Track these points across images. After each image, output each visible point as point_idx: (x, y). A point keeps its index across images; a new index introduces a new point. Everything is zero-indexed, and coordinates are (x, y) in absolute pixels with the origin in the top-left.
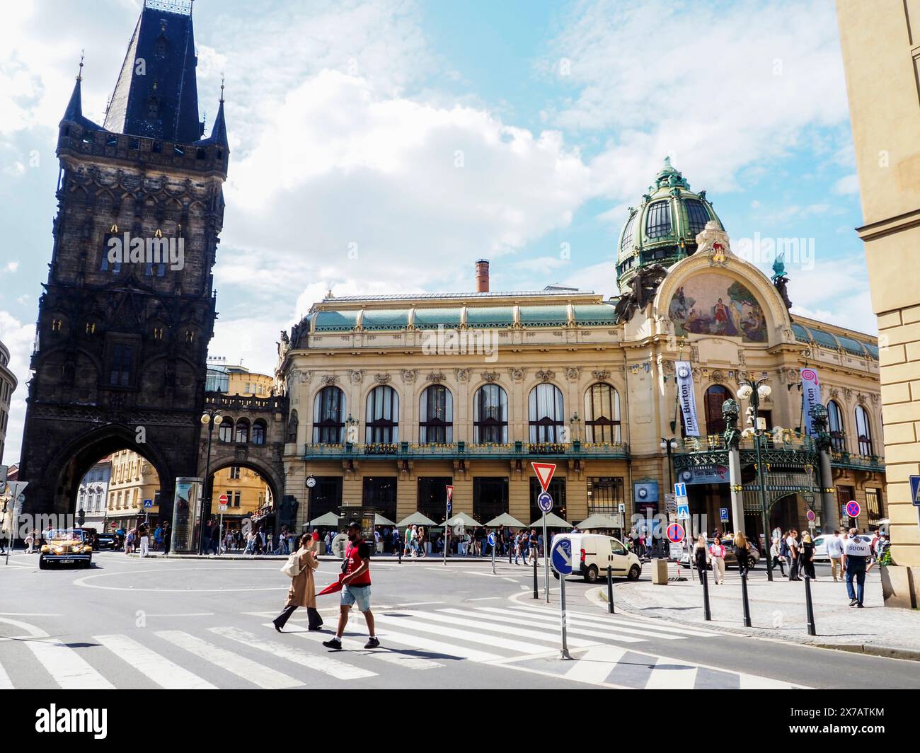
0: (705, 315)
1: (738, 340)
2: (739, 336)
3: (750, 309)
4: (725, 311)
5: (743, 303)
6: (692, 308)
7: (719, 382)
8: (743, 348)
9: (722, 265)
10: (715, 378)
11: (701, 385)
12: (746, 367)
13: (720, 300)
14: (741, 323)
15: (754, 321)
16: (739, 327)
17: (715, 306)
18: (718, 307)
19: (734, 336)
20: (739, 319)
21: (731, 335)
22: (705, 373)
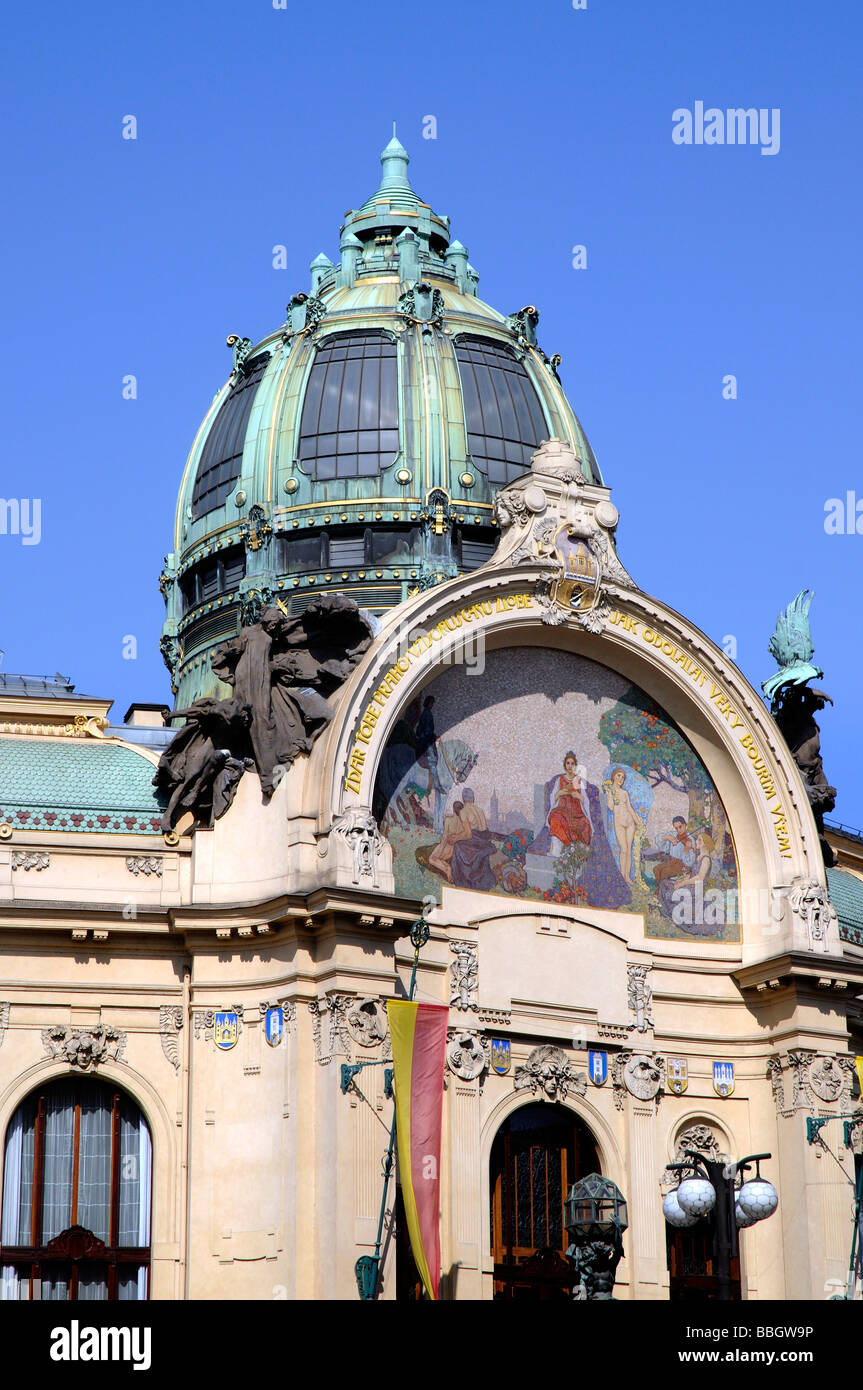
0: (510, 815)
1: (630, 925)
2: (631, 910)
3: (681, 804)
4: (586, 807)
5: (657, 776)
6: (462, 786)
7: (552, 1095)
8: (649, 959)
9: (584, 619)
10: (538, 1077)
11: (484, 1104)
12: (655, 1038)
13: (571, 760)
14: (644, 857)
15: (693, 855)
16: (637, 873)
17: (549, 780)
18: (561, 787)
19: (615, 907)
20: (637, 840)
21: (606, 903)
22: (498, 1057)
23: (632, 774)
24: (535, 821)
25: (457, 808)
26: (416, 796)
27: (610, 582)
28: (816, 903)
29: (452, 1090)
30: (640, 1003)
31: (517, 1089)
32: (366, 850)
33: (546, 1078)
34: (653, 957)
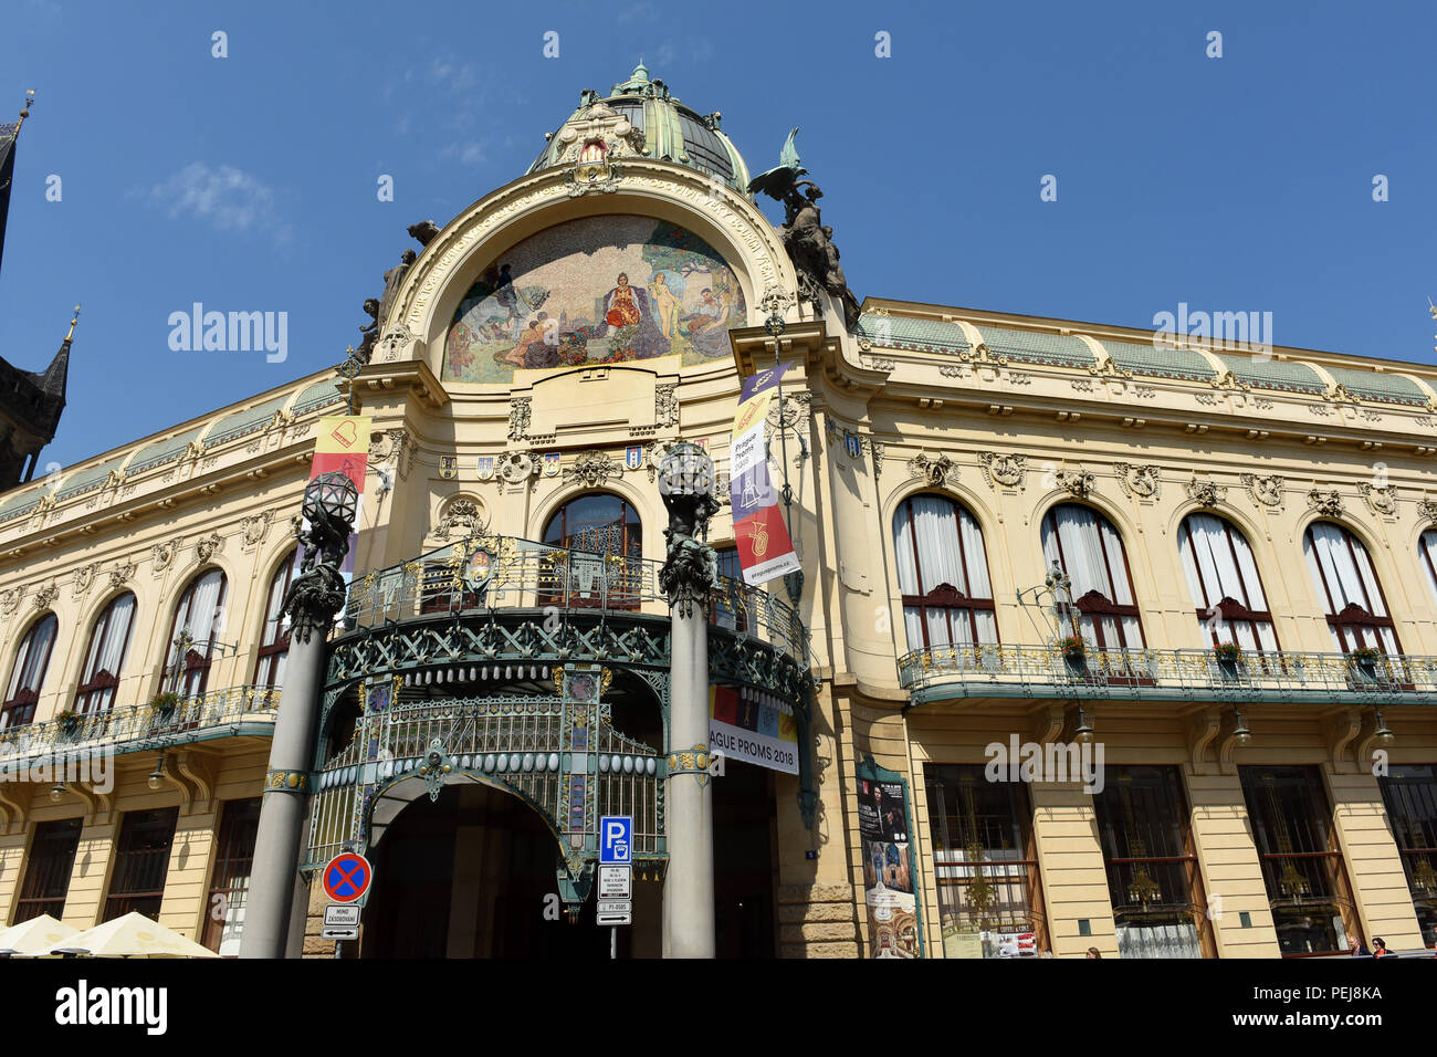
0: (577, 320)
1: (667, 363)
4: (636, 302)
5: (688, 269)
6: (537, 312)
7: (592, 482)
8: (676, 380)
9: (601, 187)
10: (581, 472)
11: (536, 498)
12: (681, 429)
13: (622, 278)
14: (680, 321)
15: (716, 308)
16: (675, 331)
17: (607, 293)
18: (616, 296)
19: (659, 354)
20: (675, 312)
21: (649, 356)
22: (550, 466)
23: (668, 273)
24: (593, 319)
25: (533, 325)
26: (497, 324)
27: (616, 160)
28: (775, 298)
29: (505, 492)
30: (667, 409)
31: (564, 483)
32: (393, 346)
33: (585, 471)
34: (680, 378)
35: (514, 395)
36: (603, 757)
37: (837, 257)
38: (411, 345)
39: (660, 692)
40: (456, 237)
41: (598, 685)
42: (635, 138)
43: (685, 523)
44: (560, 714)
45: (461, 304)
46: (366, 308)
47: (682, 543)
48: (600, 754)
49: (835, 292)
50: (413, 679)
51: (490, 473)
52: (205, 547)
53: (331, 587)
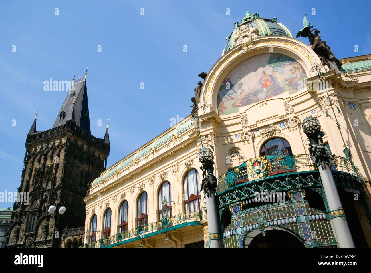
0: (253, 89)
2: (286, 92)
3: (290, 67)
4: (270, 79)
5: (284, 65)
6: (241, 89)
7: (271, 136)
8: (289, 99)
9: (251, 48)
10: (267, 133)
11: (256, 144)
12: (295, 114)
13: (264, 73)
14: (285, 81)
15: (296, 75)
16: (285, 85)
17: (260, 79)
18: (263, 78)
19: (281, 93)
20: (283, 79)
21: (279, 94)
22: (257, 133)
23: (278, 68)
24: (259, 87)
25: (241, 93)
26: (230, 96)
27: (253, 39)
28: (316, 67)
29: (246, 144)
30: (289, 108)
31: (263, 138)
32: (204, 109)
33: (269, 133)
34: (290, 98)
35: (241, 115)
36: (309, 216)
37: (330, 49)
38: (209, 107)
39: (321, 194)
40: (213, 74)
41: (302, 195)
42: (256, 32)
43: (315, 141)
44: (293, 205)
45: (219, 92)
46: (192, 100)
47: (316, 147)
48: (308, 215)
49: (332, 60)
50: (245, 202)
51: (240, 140)
52: (162, 176)
53: (213, 180)
